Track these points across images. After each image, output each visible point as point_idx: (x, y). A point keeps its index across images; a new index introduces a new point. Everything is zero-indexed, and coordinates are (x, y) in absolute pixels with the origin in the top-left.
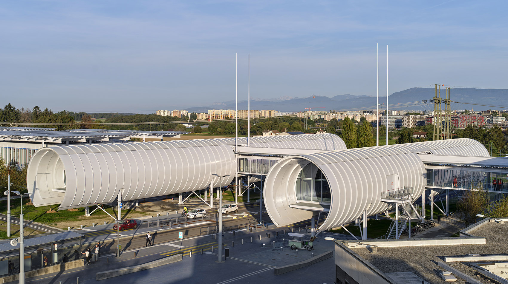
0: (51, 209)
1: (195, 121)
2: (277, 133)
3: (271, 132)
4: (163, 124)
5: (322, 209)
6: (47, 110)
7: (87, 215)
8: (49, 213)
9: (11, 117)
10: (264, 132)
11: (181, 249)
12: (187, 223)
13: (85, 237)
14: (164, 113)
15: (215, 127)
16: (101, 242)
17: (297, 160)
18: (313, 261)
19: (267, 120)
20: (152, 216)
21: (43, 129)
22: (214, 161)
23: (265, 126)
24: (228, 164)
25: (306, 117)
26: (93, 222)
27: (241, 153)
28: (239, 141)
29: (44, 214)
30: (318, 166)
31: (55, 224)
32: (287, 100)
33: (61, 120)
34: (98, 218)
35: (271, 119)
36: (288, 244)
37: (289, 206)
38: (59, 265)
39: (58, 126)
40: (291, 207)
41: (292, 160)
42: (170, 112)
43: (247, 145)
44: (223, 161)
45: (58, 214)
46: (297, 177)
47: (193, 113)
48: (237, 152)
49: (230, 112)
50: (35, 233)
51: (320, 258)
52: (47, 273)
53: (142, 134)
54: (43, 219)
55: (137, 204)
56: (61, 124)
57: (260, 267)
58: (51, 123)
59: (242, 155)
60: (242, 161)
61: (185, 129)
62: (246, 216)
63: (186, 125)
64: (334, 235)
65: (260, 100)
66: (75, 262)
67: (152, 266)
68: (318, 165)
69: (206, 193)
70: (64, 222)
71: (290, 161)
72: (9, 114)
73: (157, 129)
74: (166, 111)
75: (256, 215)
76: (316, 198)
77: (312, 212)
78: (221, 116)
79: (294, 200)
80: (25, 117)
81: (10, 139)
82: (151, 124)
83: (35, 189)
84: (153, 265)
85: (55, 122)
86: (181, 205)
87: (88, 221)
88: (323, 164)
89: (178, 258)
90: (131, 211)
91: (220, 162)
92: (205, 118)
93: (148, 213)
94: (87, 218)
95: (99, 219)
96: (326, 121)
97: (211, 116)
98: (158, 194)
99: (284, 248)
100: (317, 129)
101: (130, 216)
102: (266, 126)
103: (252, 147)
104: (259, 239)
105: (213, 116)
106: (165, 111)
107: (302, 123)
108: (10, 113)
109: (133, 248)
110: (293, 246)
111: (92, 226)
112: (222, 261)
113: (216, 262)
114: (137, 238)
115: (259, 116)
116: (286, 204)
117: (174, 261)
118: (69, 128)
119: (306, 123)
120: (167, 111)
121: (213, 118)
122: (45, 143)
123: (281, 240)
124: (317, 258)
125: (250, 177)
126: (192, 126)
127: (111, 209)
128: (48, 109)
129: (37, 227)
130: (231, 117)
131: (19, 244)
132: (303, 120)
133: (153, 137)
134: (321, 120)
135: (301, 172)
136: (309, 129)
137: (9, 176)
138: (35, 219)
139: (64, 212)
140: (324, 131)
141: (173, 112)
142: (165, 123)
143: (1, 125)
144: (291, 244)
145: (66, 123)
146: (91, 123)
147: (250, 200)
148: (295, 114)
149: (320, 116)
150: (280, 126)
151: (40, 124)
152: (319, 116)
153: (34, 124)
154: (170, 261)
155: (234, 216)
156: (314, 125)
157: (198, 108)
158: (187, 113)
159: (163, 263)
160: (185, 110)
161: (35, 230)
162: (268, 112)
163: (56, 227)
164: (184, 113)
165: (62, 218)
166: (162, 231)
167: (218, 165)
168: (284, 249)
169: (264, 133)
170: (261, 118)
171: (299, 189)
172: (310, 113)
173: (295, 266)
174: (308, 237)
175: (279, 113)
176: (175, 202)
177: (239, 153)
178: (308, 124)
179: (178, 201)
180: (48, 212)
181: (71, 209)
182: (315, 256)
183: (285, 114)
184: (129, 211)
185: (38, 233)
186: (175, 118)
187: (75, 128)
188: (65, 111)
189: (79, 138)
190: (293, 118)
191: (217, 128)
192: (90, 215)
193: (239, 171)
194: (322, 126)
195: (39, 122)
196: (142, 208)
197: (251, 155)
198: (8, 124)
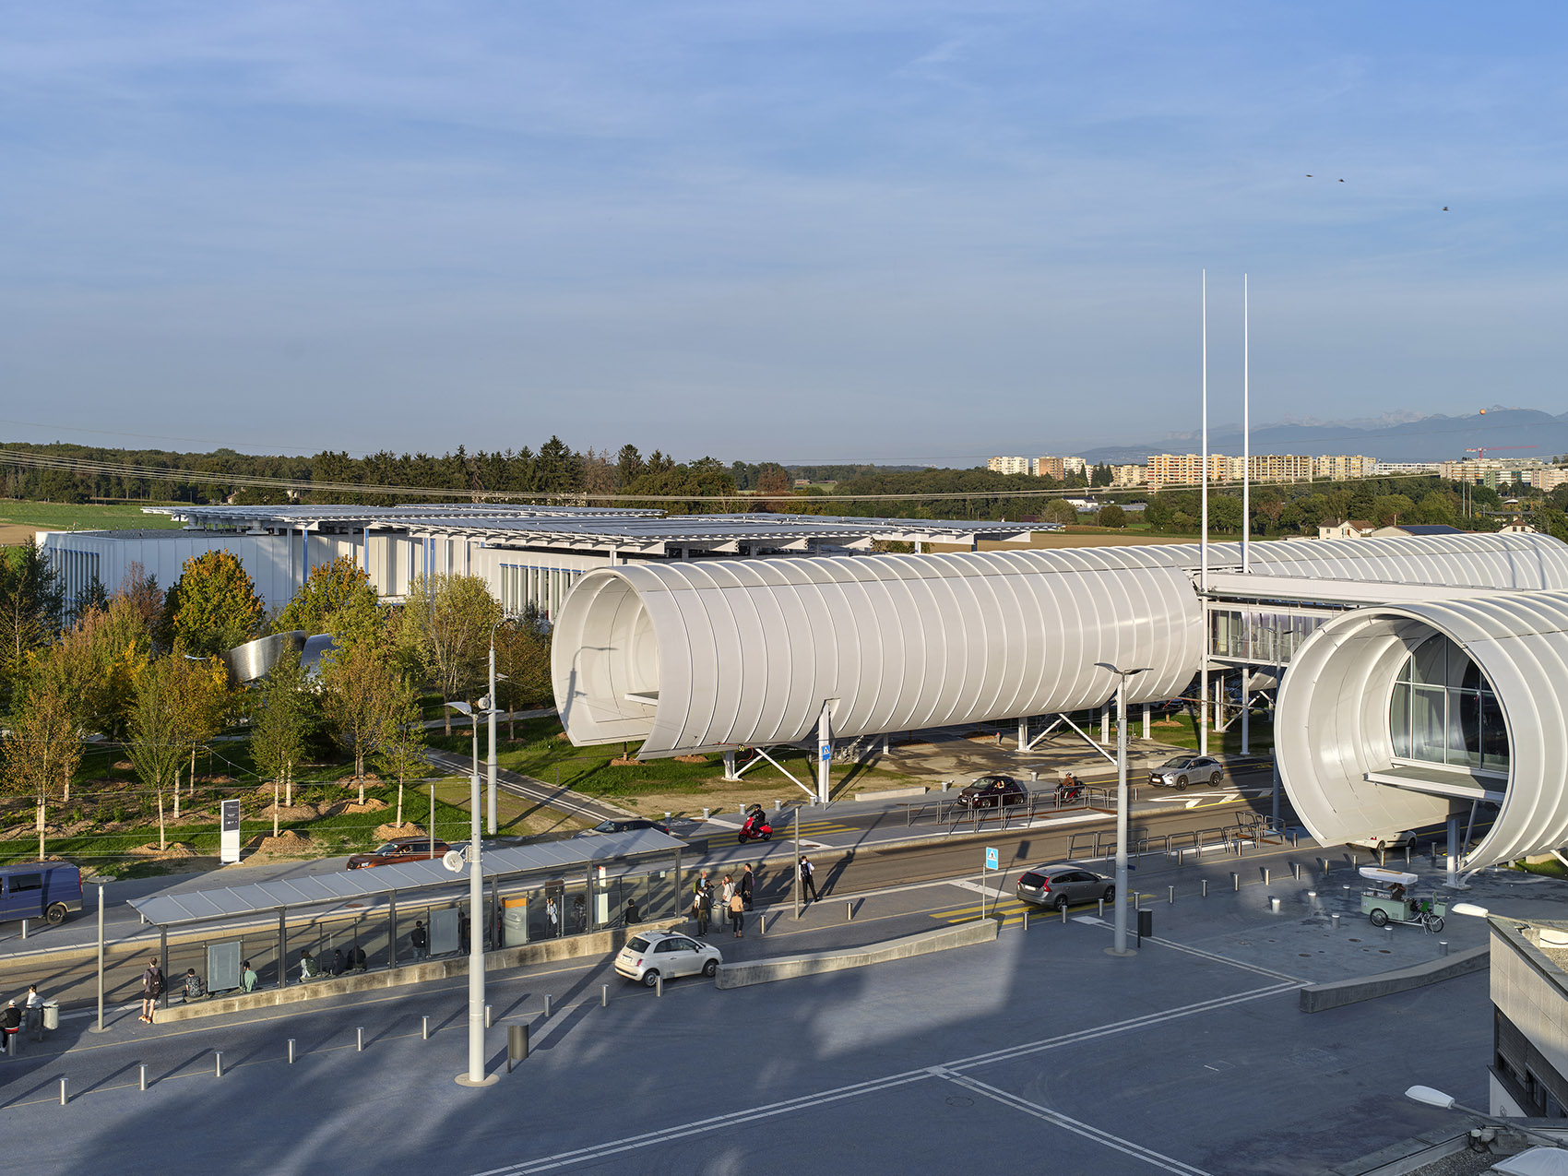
0: (625, 756)
1: (1105, 490)
2: (1368, 531)
3: (1346, 525)
4: (1008, 500)
5: (1479, 793)
6: (658, 456)
7: (731, 776)
8: (621, 767)
9: (559, 477)
10: (1323, 526)
11: (997, 901)
12: (1033, 815)
13: (709, 846)
14: (1010, 465)
15: (1167, 509)
16: (754, 865)
17: (1390, 622)
18: (1443, 970)
19: (1338, 486)
20: (927, 789)
21: (627, 513)
22: (1129, 617)
23: (1326, 507)
24: (1174, 629)
25: (1471, 479)
26: (744, 800)
27: (1218, 595)
28: (1214, 553)
29: (602, 768)
30: (1461, 646)
31: (630, 801)
32: (1406, 422)
33: (696, 486)
34: (761, 788)
35: (1350, 484)
36: (1360, 904)
37: (1366, 776)
38: (609, 932)
39: (687, 503)
40: (1369, 779)
41: (1374, 621)
42: (1030, 462)
43: (1240, 570)
44: (1157, 617)
45: (645, 772)
46: (1394, 681)
47: (1101, 465)
48: (1206, 592)
49: (1216, 461)
50: (568, 827)
51: (1468, 961)
52: (576, 956)
53: (912, 529)
54: (599, 782)
55: (886, 749)
56: (697, 498)
57: (1253, 981)
58: (667, 495)
59: (1224, 600)
60: (1222, 621)
61: (1074, 514)
62: (1229, 801)
63: (1076, 502)
64: (1530, 881)
65: (1316, 424)
66: (660, 926)
67: (897, 953)
68: (1462, 642)
69: (1107, 720)
70: (658, 796)
71: (1365, 624)
72: (554, 468)
73: (989, 513)
74: (1018, 459)
75: (1264, 798)
76: (1463, 754)
77: (1447, 801)
78: (1187, 474)
79: (1383, 756)
80: (597, 476)
81: (523, 543)
82: (968, 498)
83: (572, 693)
84: (899, 949)
85: (679, 493)
86: (1025, 755)
87: (730, 796)
88: (1483, 639)
89: (984, 934)
90: (863, 771)
91: (1148, 623)
92: (1137, 479)
93: (915, 778)
94: (731, 787)
95: (763, 792)
96: (1538, 493)
97: (1155, 474)
98: (947, 719)
99: (1346, 916)
100: (1506, 516)
101: (858, 785)
102: (1330, 507)
103: (1255, 575)
104: (1264, 880)
105: (1163, 474)
106: (1015, 458)
107: (1454, 499)
108: (555, 466)
109: (850, 888)
110: (1375, 914)
111: (739, 810)
112: (1126, 952)
113: (1108, 951)
114: (865, 857)
115: (1311, 474)
116: (1356, 772)
117: (968, 939)
118: (719, 508)
119: (1467, 498)
120: (1020, 458)
121: (1163, 480)
122: (620, 555)
123: (1339, 888)
124: (1457, 962)
125: (1251, 674)
126: (1096, 504)
127: (800, 762)
128: (662, 453)
129: (574, 807)
130: (1220, 476)
131: (468, 866)
132: (1457, 487)
133: (945, 539)
134: (1521, 488)
135: (1408, 664)
136: (1480, 516)
137: (492, 654)
138: (575, 783)
139: (662, 764)
140: (1528, 524)
141: (1038, 460)
142: (1013, 494)
143: (533, 499)
144: (1368, 904)
145: (709, 494)
146: (784, 496)
147: (1250, 746)
148: (1432, 467)
149: (1516, 474)
150: (1378, 506)
151: (638, 498)
152: (1513, 474)
153: (621, 498)
154: (955, 942)
155: (1191, 797)
156: (1496, 505)
157: (1116, 450)
158: (1083, 466)
159: (932, 943)
160: (1076, 455)
161: (569, 817)
162: (1340, 460)
163: (633, 812)
164: (1074, 464)
165: (656, 782)
166: (950, 839)
167: (1143, 630)
168: (1344, 920)
169: (1323, 530)
170: (1317, 479)
171: (1400, 722)
172: (1483, 464)
173: (1375, 983)
174: (1434, 884)
175: (1377, 466)
176: (1005, 746)
177: (1213, 594)
178: (1476, 500)
179: (1016, 743)
180: (615, 763)
181: (686, 756)
182: (1455, 951)
183: (1396, 467)
184: (856, 769)
185: (577, 825)
186: (1045, 481)
187: (735, 508)
188: (708, 458)
189: (715, 539)
190: (1425, 481)
191: (1172, 514)
192: (739, 777)
193: (1214, 653)
194: (1526, 508)
195: (635, 493)
196: (900, 761)
197: (1253, 602)
198: (550, 496)
